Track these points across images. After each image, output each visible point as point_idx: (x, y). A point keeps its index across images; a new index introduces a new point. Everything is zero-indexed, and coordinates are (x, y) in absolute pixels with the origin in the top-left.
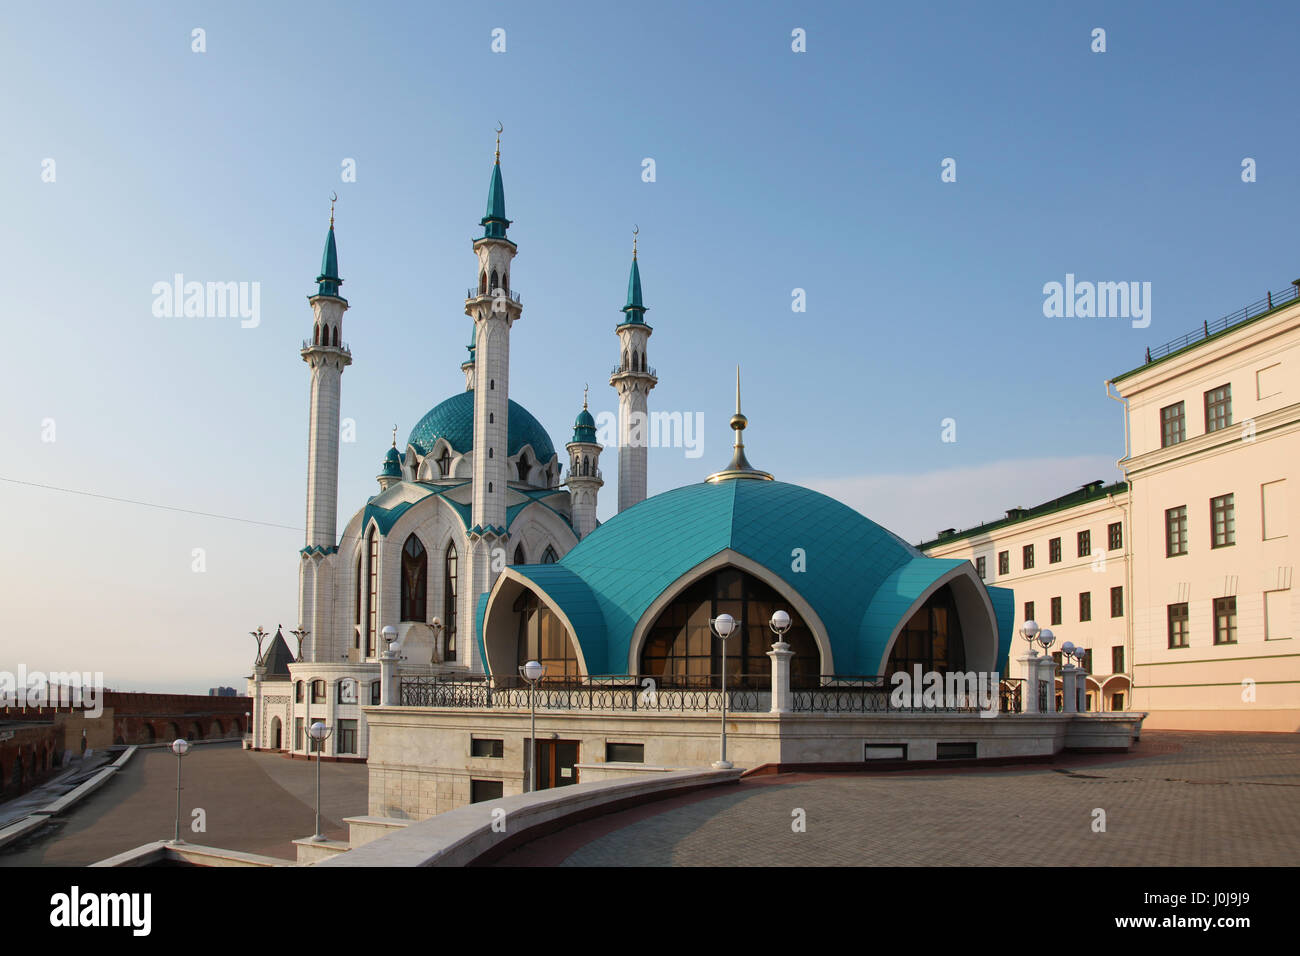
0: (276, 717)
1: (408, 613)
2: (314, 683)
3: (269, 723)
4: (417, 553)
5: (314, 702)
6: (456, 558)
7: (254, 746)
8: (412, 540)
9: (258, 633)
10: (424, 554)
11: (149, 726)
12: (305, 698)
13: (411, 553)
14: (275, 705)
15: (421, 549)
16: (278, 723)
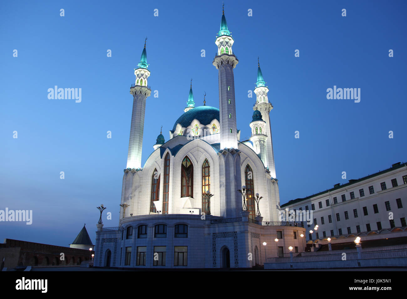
0: (108, 249)
1: (184, 193)
2: (139, 227)
3: (104, 253)
4: (188, 165)
5: (138, 237)
6: (209, 167)
7: (94, 266)
8: (185, 159)
9: (101, 208)
10: (191, 166)
11: (36, 258)
12: (133, 235)
13: (185, 165)
14: (107, 243)
15: (190, 164)
16: (109, 252)
